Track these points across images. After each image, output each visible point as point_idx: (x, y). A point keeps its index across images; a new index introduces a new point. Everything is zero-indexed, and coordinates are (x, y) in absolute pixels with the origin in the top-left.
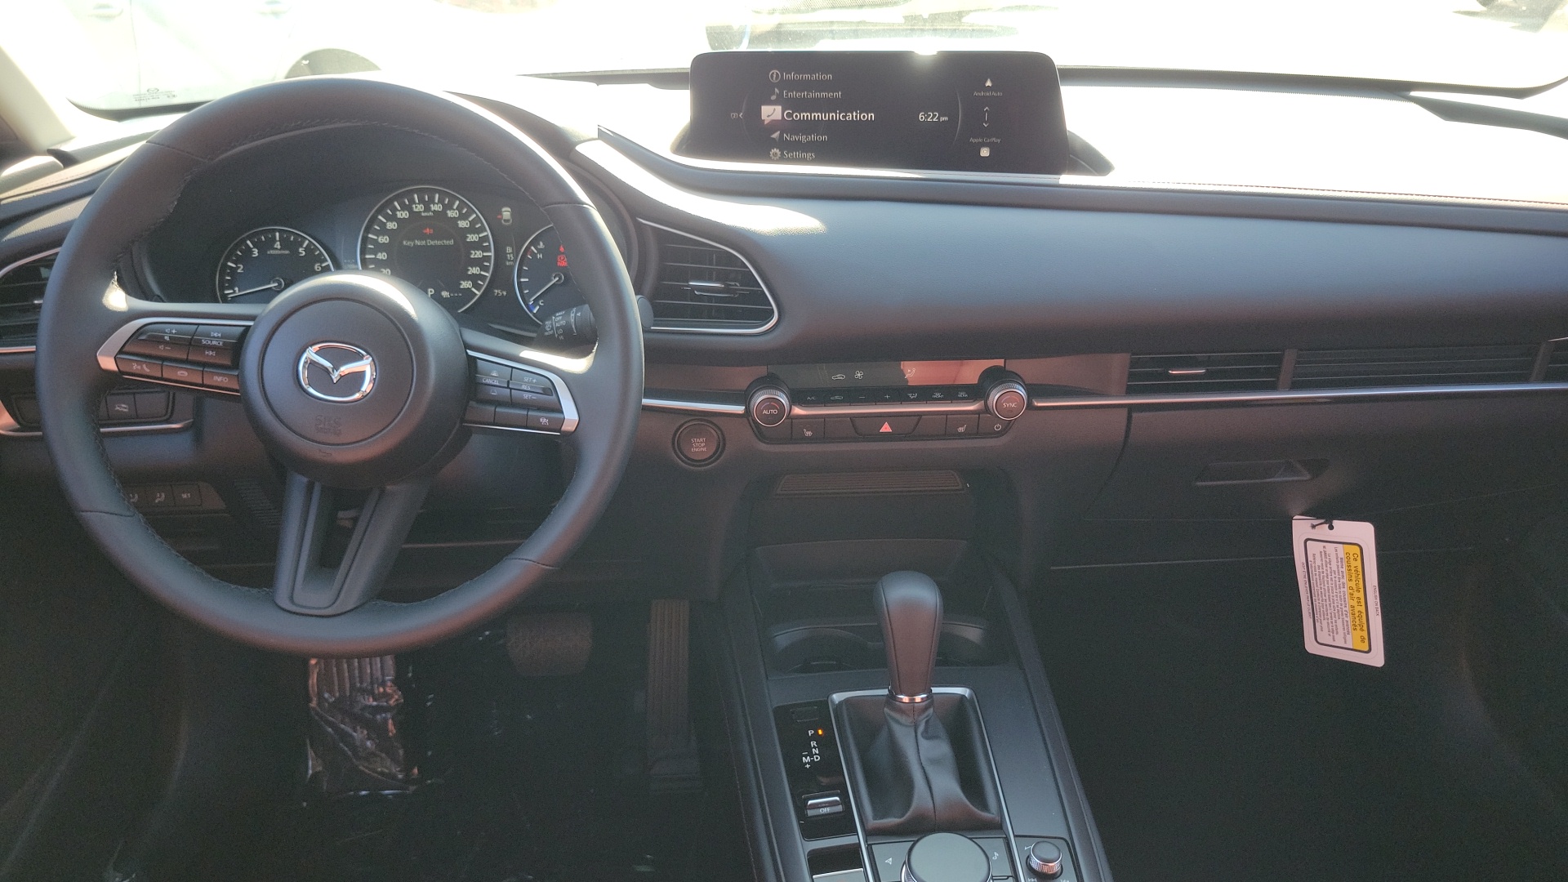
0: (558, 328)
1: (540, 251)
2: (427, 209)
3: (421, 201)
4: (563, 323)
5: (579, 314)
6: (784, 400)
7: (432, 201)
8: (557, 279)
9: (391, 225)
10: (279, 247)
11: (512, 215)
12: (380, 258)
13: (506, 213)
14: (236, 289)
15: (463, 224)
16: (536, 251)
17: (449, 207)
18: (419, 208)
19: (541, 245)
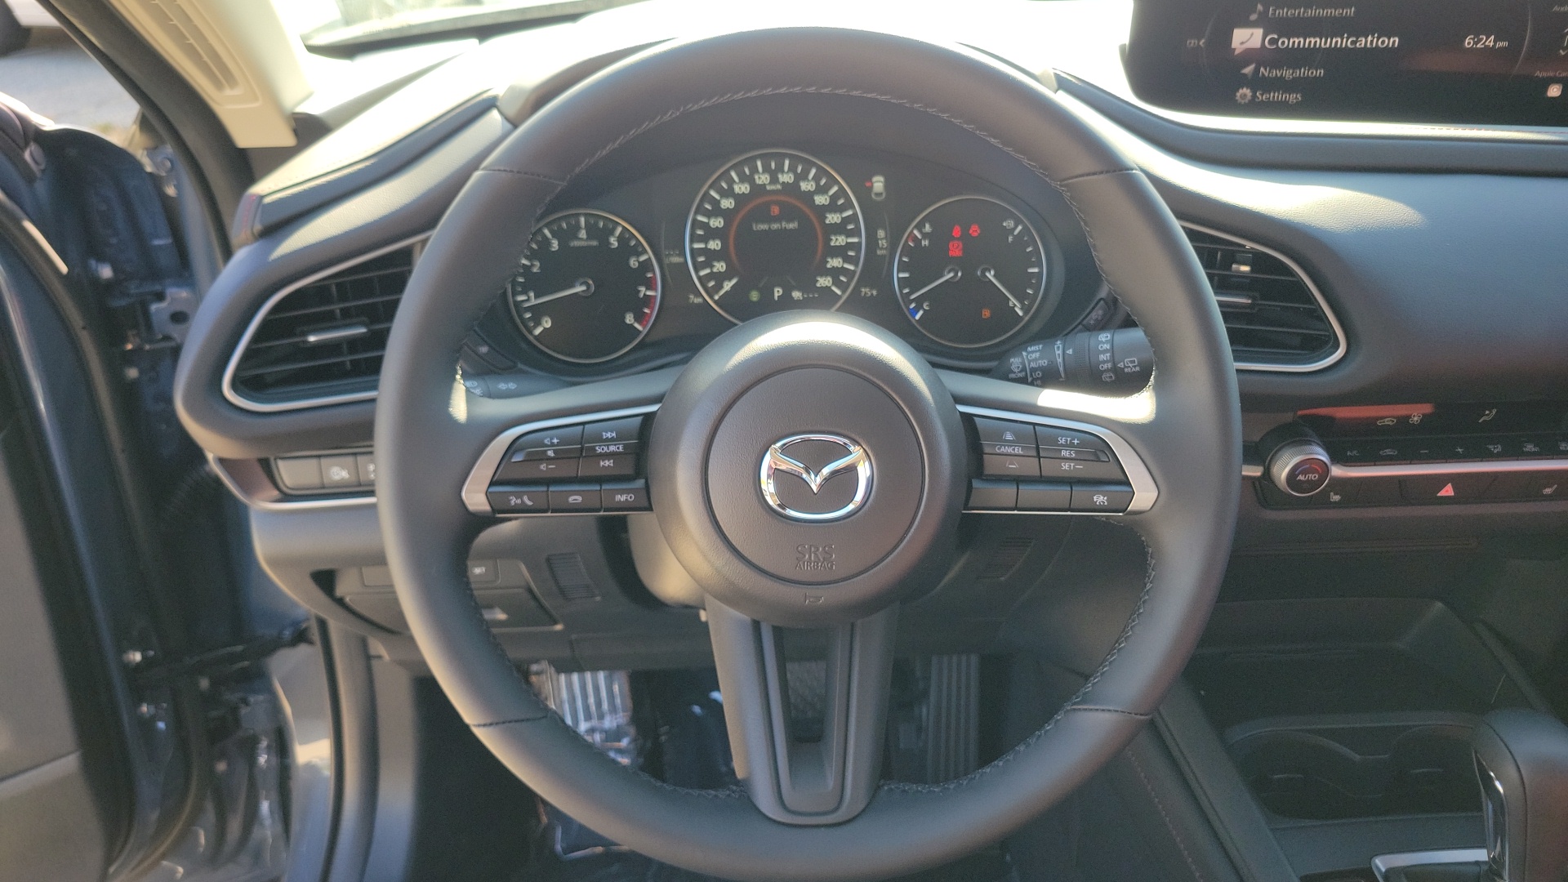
0: (1033, 370)
1: (925, 236)
2: (774, 180)
3: (766, 169)
4: (1044, 363)
5: (1070, 352)
6: (1323, 456)
7: (780, 169)
8: (952, 275)
9: (727, 203)
10: (585, 237)
11: (887, 186)
12: (712, 248)
13: (878, 184)
14: (532, 294)
15: (821, 200)
16: (919, 236)
17: (803, 176)
18: (763, 179)
19: (928, 228)
